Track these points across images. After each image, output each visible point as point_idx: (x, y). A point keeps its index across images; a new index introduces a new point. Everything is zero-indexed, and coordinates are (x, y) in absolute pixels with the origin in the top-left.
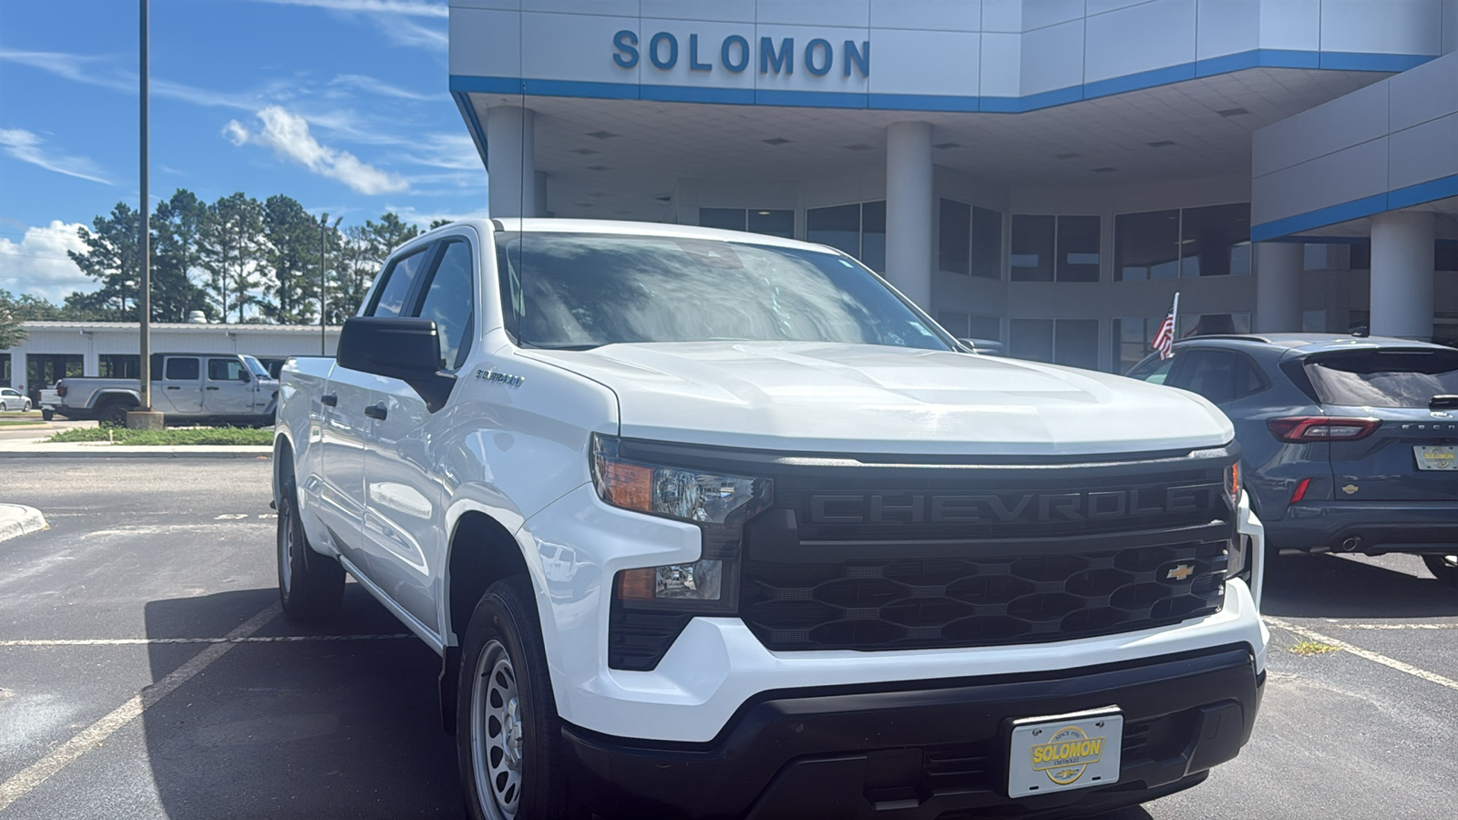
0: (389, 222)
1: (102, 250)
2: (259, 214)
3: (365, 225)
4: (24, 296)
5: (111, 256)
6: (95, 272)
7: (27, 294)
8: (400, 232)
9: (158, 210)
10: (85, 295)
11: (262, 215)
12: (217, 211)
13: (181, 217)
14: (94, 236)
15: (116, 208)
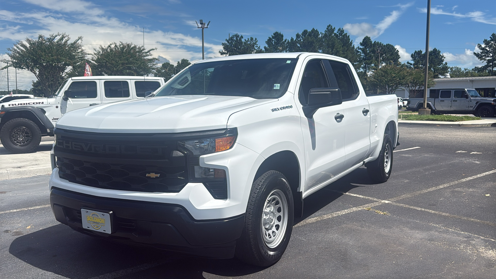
1: (485, 51)
4: (465, 69)
5: (489, 53)
6: (483, 59)
7: (466, 68)
10: (479, 67)
14: (483, 46)
15: (492, 36)
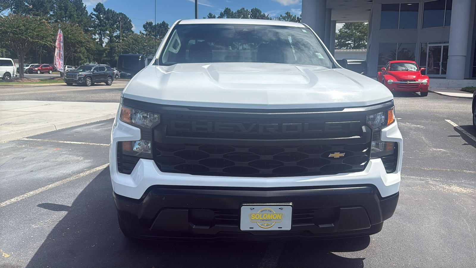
0: (287, 15)
2: (249, 14)
3: (280, 16)
8: (291, 18)
9: (220, 15)
11: (249, 15)
12: (237, 14)
13: (226, 16)
